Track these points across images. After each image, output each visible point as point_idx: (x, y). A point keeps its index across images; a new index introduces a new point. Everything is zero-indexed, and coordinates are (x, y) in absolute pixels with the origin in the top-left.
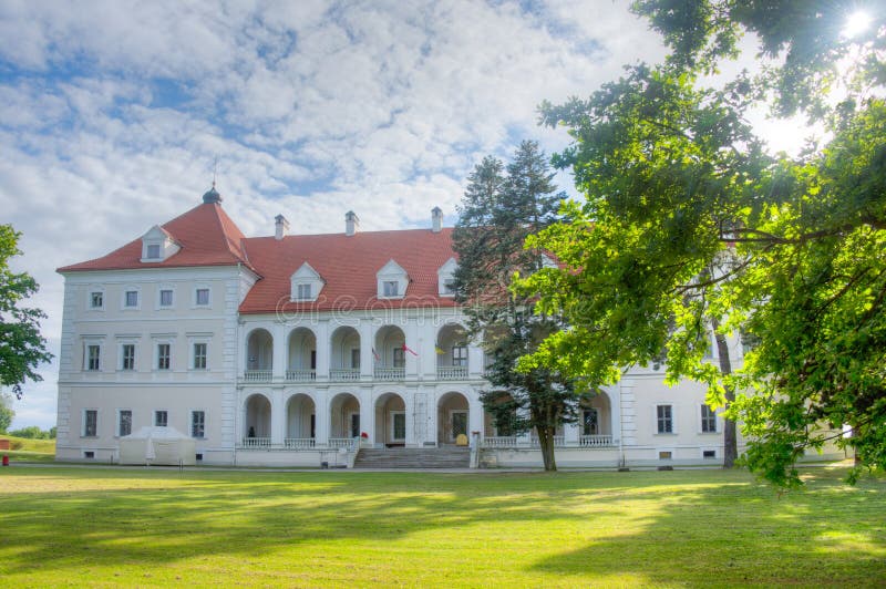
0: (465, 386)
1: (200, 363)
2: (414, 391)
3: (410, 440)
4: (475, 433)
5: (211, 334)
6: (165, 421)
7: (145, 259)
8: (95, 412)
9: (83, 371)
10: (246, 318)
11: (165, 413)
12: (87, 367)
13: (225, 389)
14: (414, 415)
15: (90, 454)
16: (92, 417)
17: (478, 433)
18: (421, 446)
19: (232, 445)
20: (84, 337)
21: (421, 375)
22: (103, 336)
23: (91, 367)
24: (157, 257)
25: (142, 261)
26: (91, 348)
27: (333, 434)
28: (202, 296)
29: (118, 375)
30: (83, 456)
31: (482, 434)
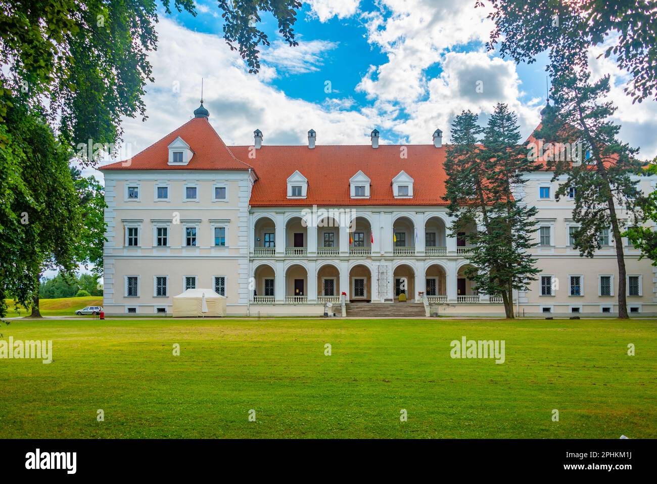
0: (413, 261)
1: (220, 242)
2: (378, 263)
3: (375, 298)
4: (420, 293)
5: (228, 221)
6: (194, 284)
7: (171, 162)
8: (136, 279)
9: (124, 247)
10: (255, 210)
11: (194, 279)
12: (127, 244)
13: (241, 261)
14: (378, 280)
15: (132, 310)
16: (133, 282)
17: (423, 293)
18: (383, 301)
19: (246, 301)
20: (124, 221)
21: (383, 253)
22: (141, 221)
23: (130, 244)
24: (181, 160)
25: (169, 164)
26: (130, 230)
27: (319, 293)
28: (220, 192)
29: (154, 250)
30: (127, 311)
31: (425, 294)
